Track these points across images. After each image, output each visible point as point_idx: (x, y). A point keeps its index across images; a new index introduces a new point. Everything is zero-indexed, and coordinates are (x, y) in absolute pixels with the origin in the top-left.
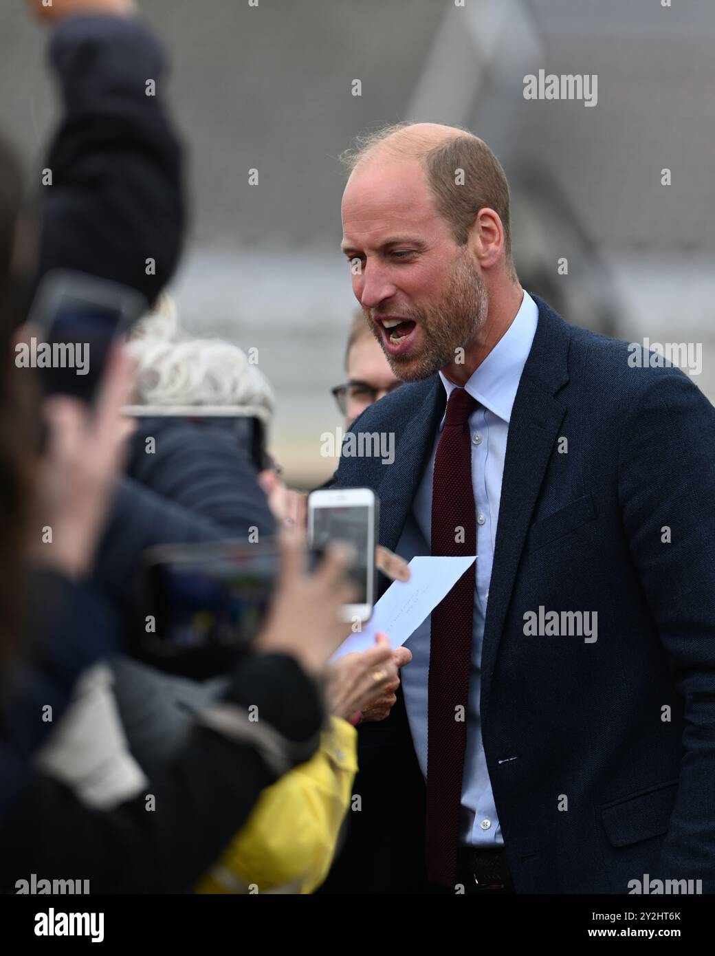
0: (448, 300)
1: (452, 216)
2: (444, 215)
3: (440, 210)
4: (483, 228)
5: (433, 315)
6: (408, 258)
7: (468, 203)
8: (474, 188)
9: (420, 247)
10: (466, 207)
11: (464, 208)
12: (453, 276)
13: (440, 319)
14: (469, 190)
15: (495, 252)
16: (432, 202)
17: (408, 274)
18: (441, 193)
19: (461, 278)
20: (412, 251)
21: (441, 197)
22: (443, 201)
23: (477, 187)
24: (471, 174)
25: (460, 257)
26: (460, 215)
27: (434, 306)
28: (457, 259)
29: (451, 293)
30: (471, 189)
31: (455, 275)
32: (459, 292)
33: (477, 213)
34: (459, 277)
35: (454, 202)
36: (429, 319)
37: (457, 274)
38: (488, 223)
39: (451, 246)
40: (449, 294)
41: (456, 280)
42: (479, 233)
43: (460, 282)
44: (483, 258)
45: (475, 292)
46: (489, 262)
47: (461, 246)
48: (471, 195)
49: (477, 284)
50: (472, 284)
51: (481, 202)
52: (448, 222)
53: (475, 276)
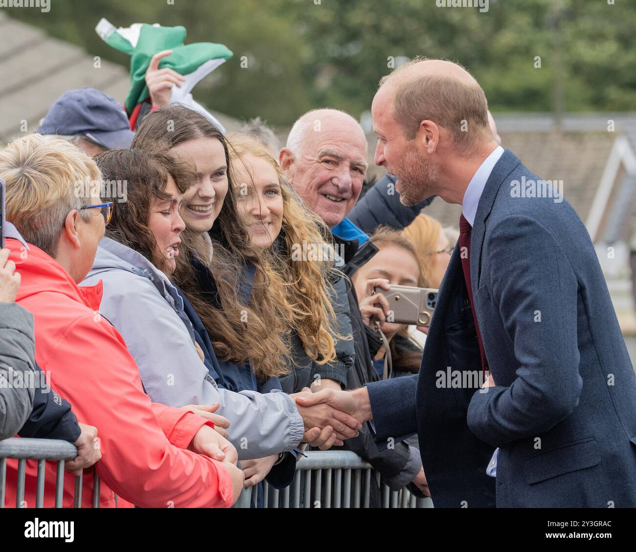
9: (385, 138)
44: (427, 148)
45: (421, 167)
46: (430, 151)
47: (409, 140)
48: (417, 112)
49: (422, 162)
50: (417, 162)
51: (424, 116)
52: (401, 127)
53: (419, 158)
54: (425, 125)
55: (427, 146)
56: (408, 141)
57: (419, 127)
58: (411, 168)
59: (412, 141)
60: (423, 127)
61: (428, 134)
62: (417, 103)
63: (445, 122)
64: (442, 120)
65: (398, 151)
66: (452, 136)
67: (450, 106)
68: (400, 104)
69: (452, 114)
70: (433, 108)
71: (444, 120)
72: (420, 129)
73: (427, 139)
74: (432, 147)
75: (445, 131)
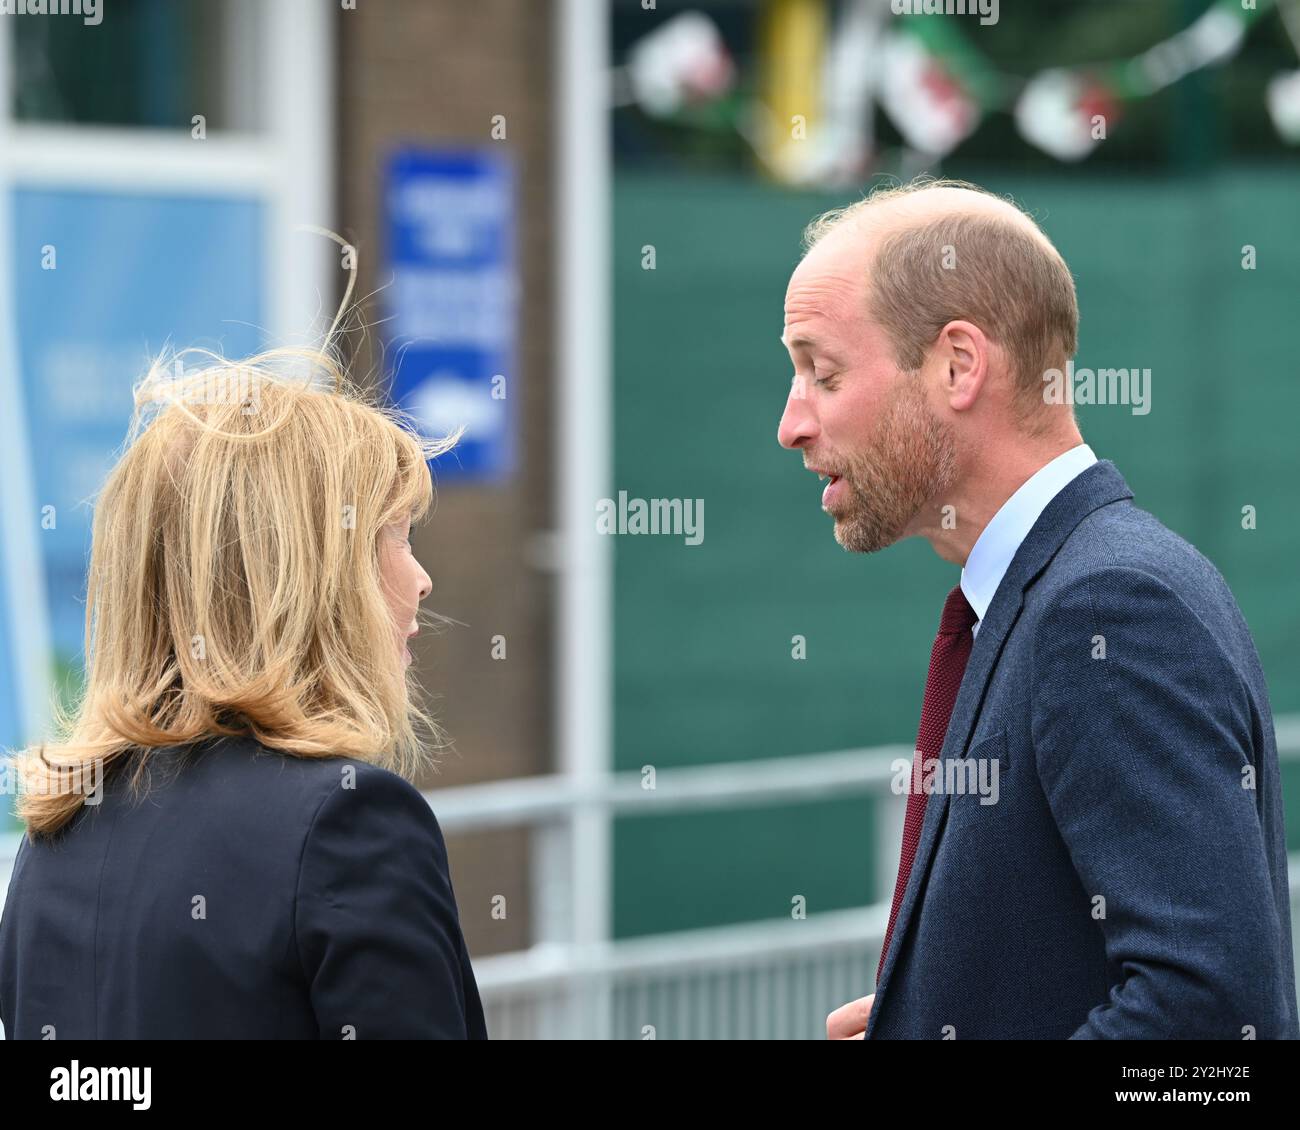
0: (880, 449)
1: (895, 323)
2: (881, 320)
3: (875, 313)
4: (955, 348)
7: (928, 309)
8: (944, 287)
12: (885, 414)
13: (870, 474)
19: (899, 419)
22: (883, 300)
23: (949, 287)
25: (902, 387)
27: (860, 456)
28: (897, 389)
29: (882, 439)
30: (938, 289)
31: (890, 415)
32: (896, 439)
33: (943, 327)
34: (896, 417)
35: (902, 303)
36: (855, 472)
37: (892, 413)
39: (889, 369)
42: (948, 355)
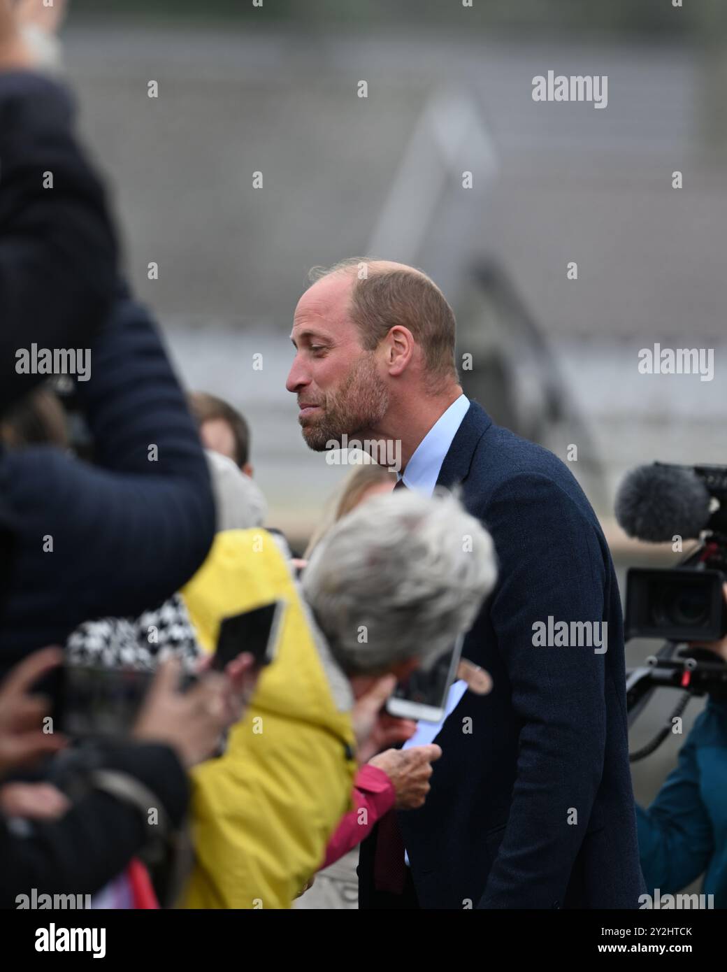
5: (330, 402)
6: (320, 352)
9: (328, 344)
10: (381, 321)
11: (378, 321)
14: (388, 308)
15: (401, 362)
16: (349, 309)
17: (319, 366)
18: (359, 304)
20: (324, 347)
21: (357, 307)
24: (395, 297)
26: (373, 326)
38: (402, 339)
40: (345, 388)
41: (355, 378)
43: (357, 379)
44: (390, 366)
45: (373, 391)
46: (394, 370)
47: (367, 350)
48: (389, 313)
49: (377, 385)
50: (370, 384)
51: (398, 320)
52: (360, 329)
53: (374, 378)
54: (396, 332)
55: (390, 363)
56: (365, 352)
57: (388, 332)
58: (358, 392)
59: (371, 352)
60: (392, 336)
61: (395, 347)
62: (391, 300)
63: (423, 336)
64: (418, 332)
65: (348, 363)
66: (426, 358)
67: (432, 316)
68: (365, 298)
69: (431, 328)
70: (411, 312)
71: (420, 333)
72: (388, 336)
73: (392, 354)
74: (399, 365)
75: (419, 349)
